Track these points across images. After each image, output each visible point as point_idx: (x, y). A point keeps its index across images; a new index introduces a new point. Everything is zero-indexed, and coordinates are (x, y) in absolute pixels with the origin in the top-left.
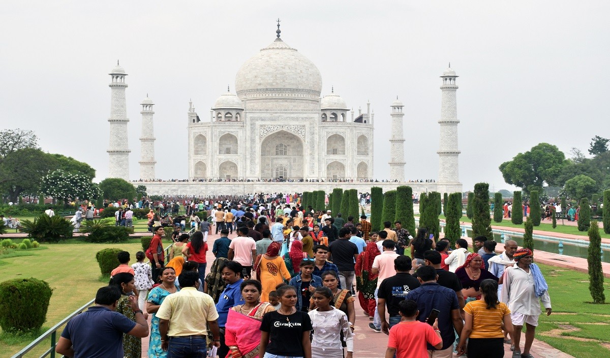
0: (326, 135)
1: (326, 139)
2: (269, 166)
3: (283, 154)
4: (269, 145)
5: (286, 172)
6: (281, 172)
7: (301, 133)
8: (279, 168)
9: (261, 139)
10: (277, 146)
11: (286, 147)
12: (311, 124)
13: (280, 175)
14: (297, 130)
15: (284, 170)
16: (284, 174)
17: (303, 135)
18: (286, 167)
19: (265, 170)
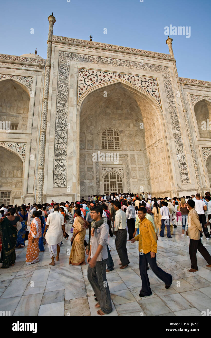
0: (190, 99)
1: (192, 106)
2: (93, 172)
3: (113, 147)
4: (90, 128)
5: (121, 182)
6: (113, 184)
7: (153, 91)
8: (109, 175)
9: (80, 96)
10: (103, 133)
11: (118, 135)
12: (165, 78)
13: (111, 190)
14: (146, 86)
15: (118, 178)
16: (119, 187)
17: (156, 96)
18: (120, 172)
19: (85, 181)
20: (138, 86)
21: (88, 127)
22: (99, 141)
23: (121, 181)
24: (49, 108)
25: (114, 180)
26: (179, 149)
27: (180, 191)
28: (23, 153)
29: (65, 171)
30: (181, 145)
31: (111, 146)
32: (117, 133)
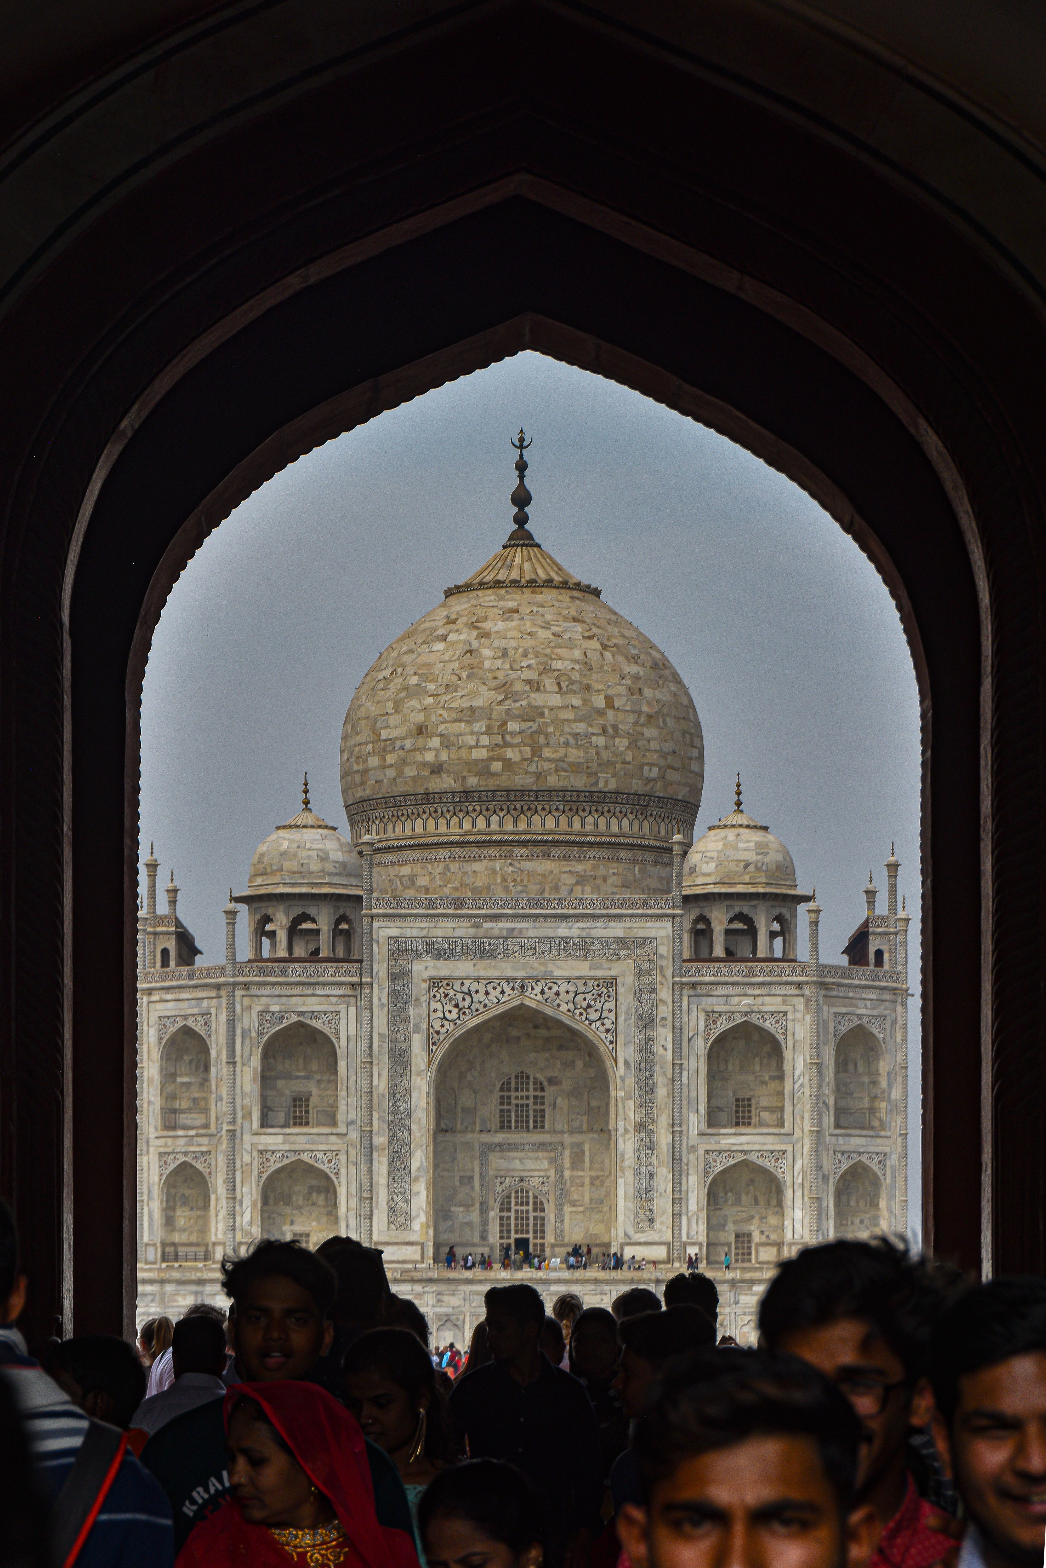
0: (702, 1027)
1: (701, 1047)
2: (472, 1188)
3: (528, 1122)
4: (469, 1077)
5: (542, 1214)
6: (522, 1218)
7: (600, 1018)
8: (513, 1195)
9: (434, 1048)
10: (503, 1084)
11: (542, 1090)
12: (640, 974)
13: (516, 1232)
14: (585, 1005)
15: (535, 1203)
16: (535, 1225)
17: (607, 1031)
18: (540, 1189)
19: (453, 1209)
20: (564, 1008)
21: (462, 1076)
22: (491, 1108)
23: (543, 1210)
24: (375, 1082)
25: (524, 1208)
26: (642, 1155)
27: (628, 1244)
28: (336, 1170)
29: (407, 1201)
30: (650, 1148)
31: (522, 1122)
32: (541, 1084)
